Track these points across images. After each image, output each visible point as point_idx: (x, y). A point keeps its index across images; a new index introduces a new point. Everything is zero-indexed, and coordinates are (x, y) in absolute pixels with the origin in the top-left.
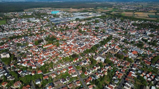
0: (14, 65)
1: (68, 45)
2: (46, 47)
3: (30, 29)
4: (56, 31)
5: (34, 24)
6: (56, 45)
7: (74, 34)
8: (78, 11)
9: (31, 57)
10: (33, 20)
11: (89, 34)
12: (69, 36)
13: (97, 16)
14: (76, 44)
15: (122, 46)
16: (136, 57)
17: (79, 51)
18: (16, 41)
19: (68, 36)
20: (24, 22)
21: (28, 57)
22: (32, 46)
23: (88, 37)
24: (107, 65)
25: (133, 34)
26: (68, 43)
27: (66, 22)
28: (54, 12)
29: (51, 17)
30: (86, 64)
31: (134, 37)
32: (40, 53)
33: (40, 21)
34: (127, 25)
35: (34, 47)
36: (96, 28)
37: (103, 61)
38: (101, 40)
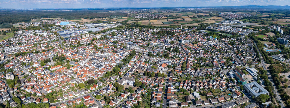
0: (18, 89)
1: (81, 68)
2: (54, 69)
3: (36, 44)
4: (66, 48)
5: (41, 37)
6: (66, 67)
7: (88, 51)
8: (91, 22)
9: (36, 81)
10: (39, 32)
11: (107, 51)
12: (82, 55)
13: (112, 27)
14: (92, 65)
15: (148, 61)
16: (167, 70)
17: (98, 75)
18: (21, 59)
19: (80, 54)
20: (30, 34)
21: (33, 80)
22: (38, 66)
23: (106, 55)
24: (138, 89)
25: (156, 45)
26: (82, 64)
27: (77, 36)
28: (63, 23)
29: (59, 29)
30: (109, 91)
31: (158, 48)
32: (47, 77)
33: (47, 34)
34: (147, 35)
35: (39, 68)
36: (114, 43)
37: (132, 85)
38: (122, 58)
